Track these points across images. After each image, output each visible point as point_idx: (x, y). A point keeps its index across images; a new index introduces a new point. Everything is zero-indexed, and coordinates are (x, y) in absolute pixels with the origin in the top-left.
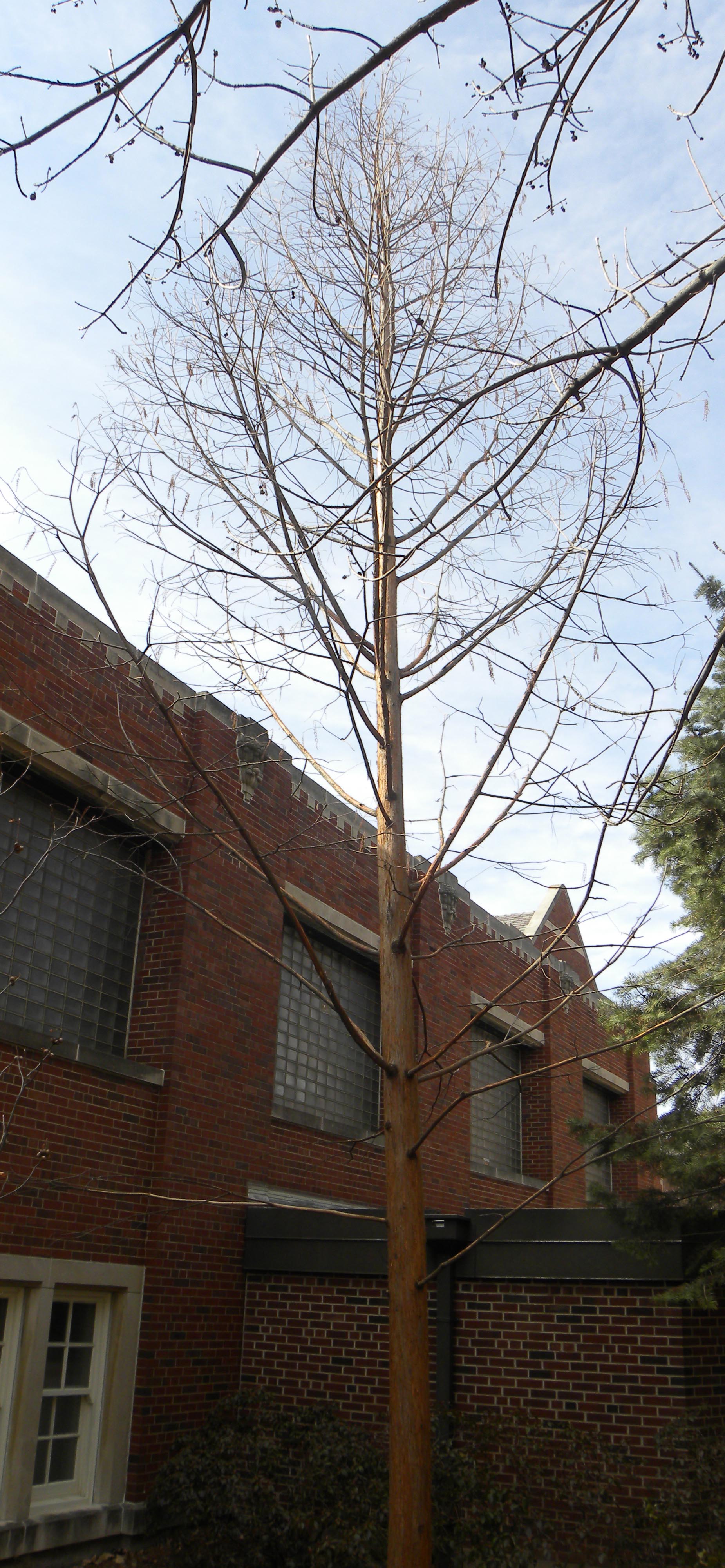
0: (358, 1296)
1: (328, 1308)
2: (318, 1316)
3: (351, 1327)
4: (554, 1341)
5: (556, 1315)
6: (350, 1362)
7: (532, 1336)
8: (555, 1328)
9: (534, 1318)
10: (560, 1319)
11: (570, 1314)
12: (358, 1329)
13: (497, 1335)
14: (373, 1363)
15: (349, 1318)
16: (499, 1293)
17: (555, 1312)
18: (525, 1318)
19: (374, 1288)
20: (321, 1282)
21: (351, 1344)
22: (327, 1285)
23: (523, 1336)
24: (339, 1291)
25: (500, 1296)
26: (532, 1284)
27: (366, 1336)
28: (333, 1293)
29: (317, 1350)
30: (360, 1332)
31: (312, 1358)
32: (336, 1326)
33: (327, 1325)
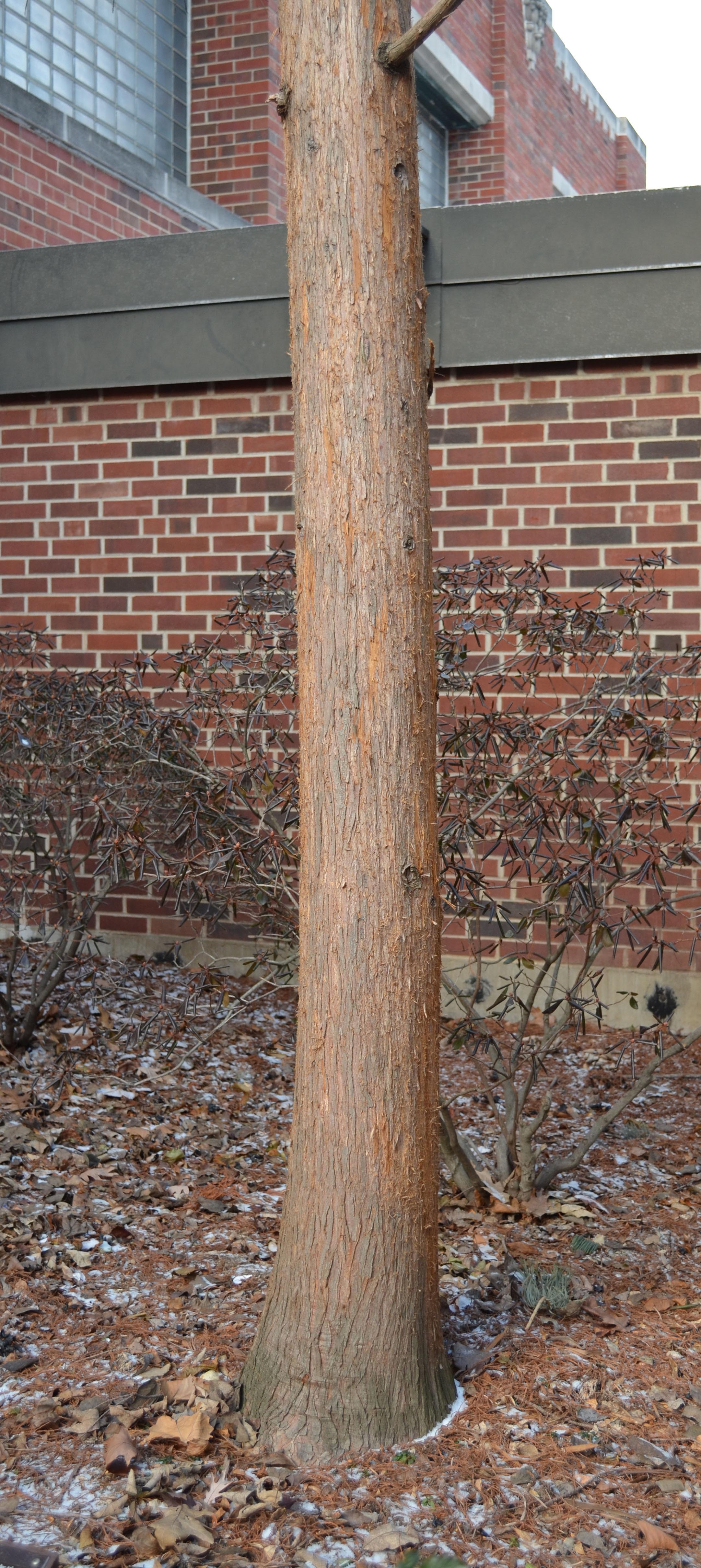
0: (159, 438)
1: (90, 471)
2: (68, 491)
3: (144, 509)
4: (633, 502)
5: (636, 441)
6: (145, 584)
7: (577, 495)
8: (635, 472)
9: (583, 452)
10: (647, 450)
11: (674, 437)
12: (161, 511)
13: (493, 497)
14: (200, 584)
15: (138, 489)
16: (497, 402)
17: (637, 435)
18: (561, 454)
19: (197, 416)
20: (72, 415)
21: (146, 545)
22: (85, 421)
23: (557, 496)
24: (114, 432)
25: (501, 409)
26: (581, 376)
27: (181, 526)
28: (99, 437)
29: (68, 566)
30: (167, 517)
31: (58, 585)
32: (110, 508)
33: (91, 509)
